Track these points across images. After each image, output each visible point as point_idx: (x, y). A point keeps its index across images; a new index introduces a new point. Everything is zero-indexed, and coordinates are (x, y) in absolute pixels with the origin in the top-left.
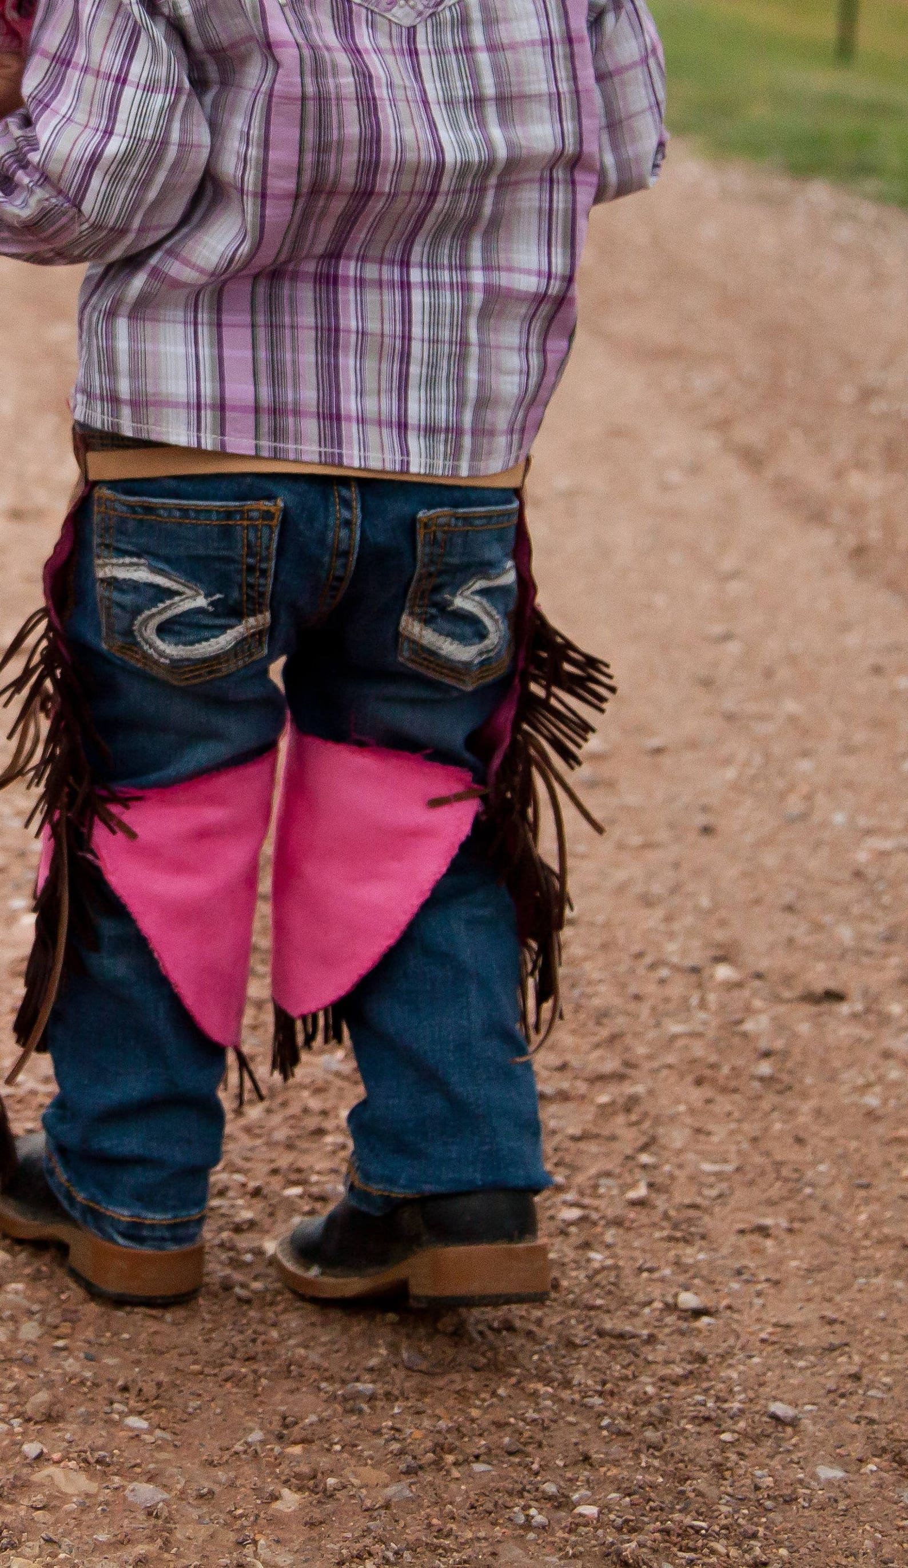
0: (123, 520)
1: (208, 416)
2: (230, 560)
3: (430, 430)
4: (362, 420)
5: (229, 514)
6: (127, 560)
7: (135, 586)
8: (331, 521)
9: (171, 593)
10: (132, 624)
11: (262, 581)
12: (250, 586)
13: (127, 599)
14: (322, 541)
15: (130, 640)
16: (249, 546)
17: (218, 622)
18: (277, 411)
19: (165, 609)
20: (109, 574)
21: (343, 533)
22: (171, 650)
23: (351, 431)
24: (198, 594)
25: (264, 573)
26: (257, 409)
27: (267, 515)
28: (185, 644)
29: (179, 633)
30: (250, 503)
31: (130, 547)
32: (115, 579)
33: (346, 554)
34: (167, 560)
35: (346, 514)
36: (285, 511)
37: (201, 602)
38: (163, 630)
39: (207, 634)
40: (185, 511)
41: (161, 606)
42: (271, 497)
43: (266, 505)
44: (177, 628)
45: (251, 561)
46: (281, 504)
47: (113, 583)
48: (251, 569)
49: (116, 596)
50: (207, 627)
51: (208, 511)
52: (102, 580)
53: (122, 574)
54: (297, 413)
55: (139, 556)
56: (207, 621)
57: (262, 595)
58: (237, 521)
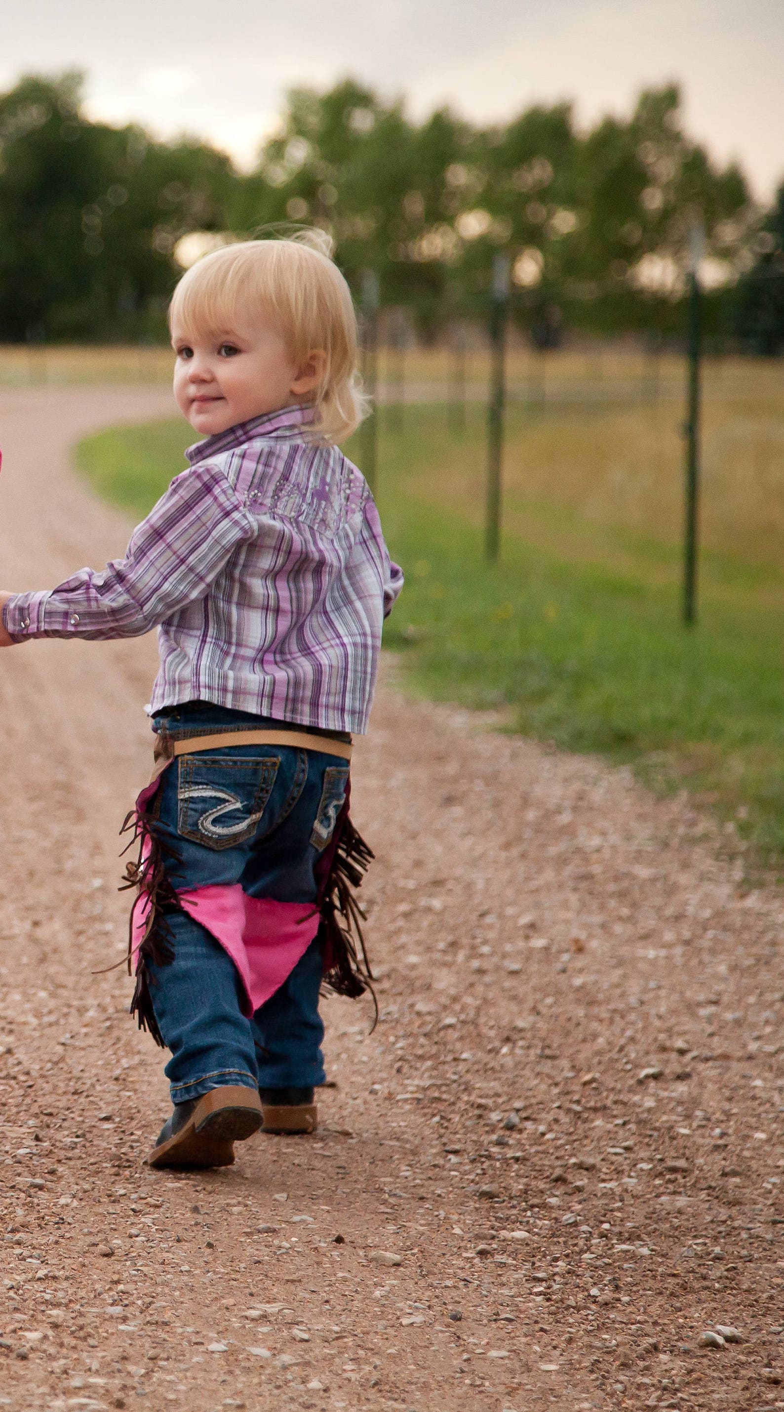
0: (199, 768)
1: (266, 701)
2: (254, 785)
3: (353, 712)
4: (327, 707)
5: (258, 763)
6: (201, 787)
7: (203, 800)
8: (297, 769)
9: (224, 801)
10: (199, 819)
11: (266, 795)
12: (260, 798)
13: (199, 806)
14: (292, 778)
15: (195, 828)
16: (264, 779)
17: (243, 815)
18: (295, 700)
19: (220, 809)
20: (187, 796)
21: (301, 775)
22: (219, 830)
23: (322, 711)
24: (237, 801)
25: (267, 791)
26: (287, 699)
27: (274, 764)
28: (228, 827)
29: (224, 822)
30: (267, 759)
31: (203, 781)
32: (192, 798)
33: (300, 785)
34: (224, 785)
35: (303, 766)
36: (281, 763)
37: (238, 805)
38: (215, 822)
39: (238, 821)
40: (235, 762)
41: (219, 808)
42: (274, 756)
43: (274, 759)
44: (223, 819)
45: (264, 786)
46: (280, 759)
47: (191, 800)
48: (262, 790)
49: (191, 806)
50: (239, 818)
51: (248, 762)
52: (182, 800)
53: (195, 794)
54: (302, 702)
55: (207, 784)
56: (240, 815)
57: (263, 802)
58: (260, 767)
